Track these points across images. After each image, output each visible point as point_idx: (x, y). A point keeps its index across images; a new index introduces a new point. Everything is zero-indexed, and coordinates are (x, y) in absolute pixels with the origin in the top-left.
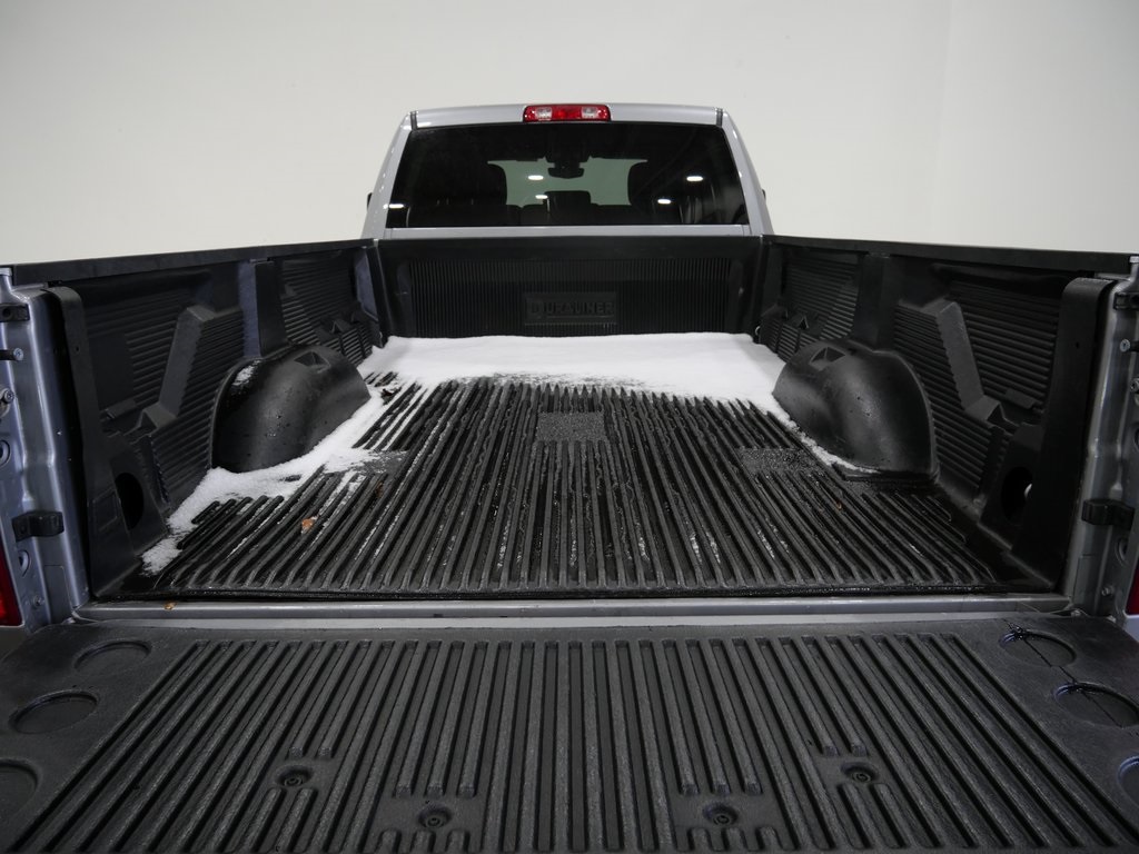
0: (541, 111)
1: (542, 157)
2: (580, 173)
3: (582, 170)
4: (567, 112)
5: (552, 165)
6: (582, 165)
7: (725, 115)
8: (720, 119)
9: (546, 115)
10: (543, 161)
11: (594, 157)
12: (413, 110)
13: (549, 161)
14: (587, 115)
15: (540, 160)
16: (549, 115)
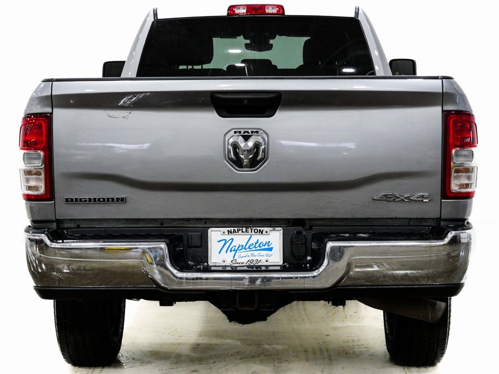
0: (239, 9)
1: (240, 36)
2: (270, 47)
3: (272, 45)
4: (256, 10)
5: (248, 41)
6: (271, 42)
7: (360, 11)
8: (357, 13)
9: (242, 11)
10: (241, 38)
11: (280, 35)
12: (155, 7)
13: (245, 38)
14: (269, 10)
15: (238, 37)
16: (245, 11)
